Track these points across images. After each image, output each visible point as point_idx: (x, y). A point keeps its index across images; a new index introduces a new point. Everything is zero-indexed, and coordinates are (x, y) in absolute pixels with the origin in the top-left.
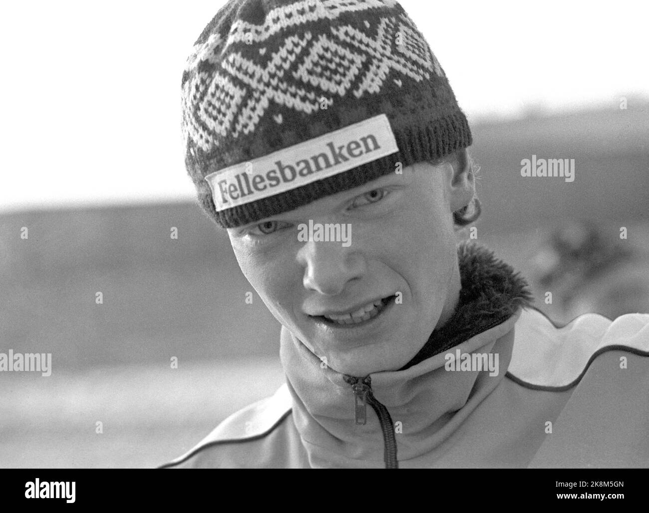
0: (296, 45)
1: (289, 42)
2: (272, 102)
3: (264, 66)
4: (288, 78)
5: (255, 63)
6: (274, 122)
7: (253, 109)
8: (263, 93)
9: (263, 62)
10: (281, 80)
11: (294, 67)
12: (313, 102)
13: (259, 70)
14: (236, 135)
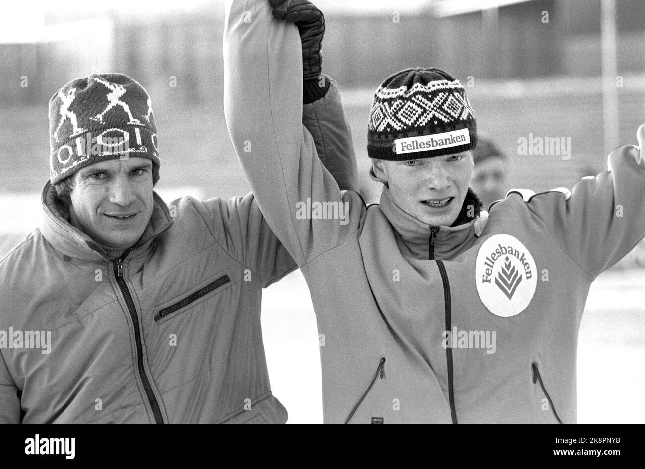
0: (443, 96)
1: (440, 94)
2: (434, 116)
3: (431, 102)
4: (440, 108)
5: (428, 100)
6: (434, 123)
7: (426, 117)
8: (431, 112)
9: (431, 100)
10: (438, 108)
11: (442, 104)
12: (448, 119)
13: (429, 103)
14: (416, 126)
